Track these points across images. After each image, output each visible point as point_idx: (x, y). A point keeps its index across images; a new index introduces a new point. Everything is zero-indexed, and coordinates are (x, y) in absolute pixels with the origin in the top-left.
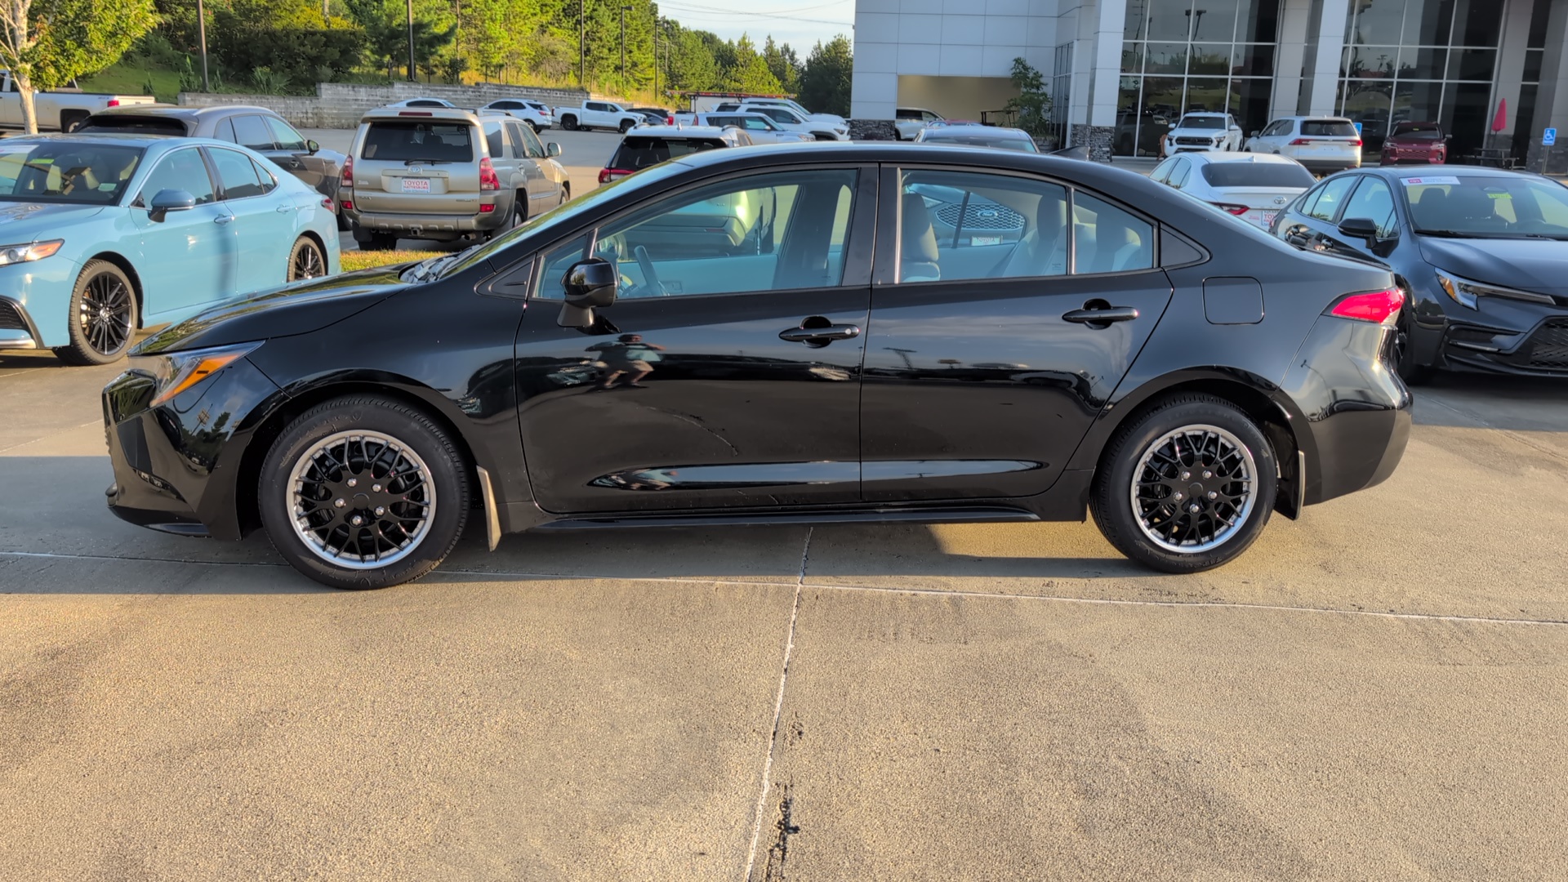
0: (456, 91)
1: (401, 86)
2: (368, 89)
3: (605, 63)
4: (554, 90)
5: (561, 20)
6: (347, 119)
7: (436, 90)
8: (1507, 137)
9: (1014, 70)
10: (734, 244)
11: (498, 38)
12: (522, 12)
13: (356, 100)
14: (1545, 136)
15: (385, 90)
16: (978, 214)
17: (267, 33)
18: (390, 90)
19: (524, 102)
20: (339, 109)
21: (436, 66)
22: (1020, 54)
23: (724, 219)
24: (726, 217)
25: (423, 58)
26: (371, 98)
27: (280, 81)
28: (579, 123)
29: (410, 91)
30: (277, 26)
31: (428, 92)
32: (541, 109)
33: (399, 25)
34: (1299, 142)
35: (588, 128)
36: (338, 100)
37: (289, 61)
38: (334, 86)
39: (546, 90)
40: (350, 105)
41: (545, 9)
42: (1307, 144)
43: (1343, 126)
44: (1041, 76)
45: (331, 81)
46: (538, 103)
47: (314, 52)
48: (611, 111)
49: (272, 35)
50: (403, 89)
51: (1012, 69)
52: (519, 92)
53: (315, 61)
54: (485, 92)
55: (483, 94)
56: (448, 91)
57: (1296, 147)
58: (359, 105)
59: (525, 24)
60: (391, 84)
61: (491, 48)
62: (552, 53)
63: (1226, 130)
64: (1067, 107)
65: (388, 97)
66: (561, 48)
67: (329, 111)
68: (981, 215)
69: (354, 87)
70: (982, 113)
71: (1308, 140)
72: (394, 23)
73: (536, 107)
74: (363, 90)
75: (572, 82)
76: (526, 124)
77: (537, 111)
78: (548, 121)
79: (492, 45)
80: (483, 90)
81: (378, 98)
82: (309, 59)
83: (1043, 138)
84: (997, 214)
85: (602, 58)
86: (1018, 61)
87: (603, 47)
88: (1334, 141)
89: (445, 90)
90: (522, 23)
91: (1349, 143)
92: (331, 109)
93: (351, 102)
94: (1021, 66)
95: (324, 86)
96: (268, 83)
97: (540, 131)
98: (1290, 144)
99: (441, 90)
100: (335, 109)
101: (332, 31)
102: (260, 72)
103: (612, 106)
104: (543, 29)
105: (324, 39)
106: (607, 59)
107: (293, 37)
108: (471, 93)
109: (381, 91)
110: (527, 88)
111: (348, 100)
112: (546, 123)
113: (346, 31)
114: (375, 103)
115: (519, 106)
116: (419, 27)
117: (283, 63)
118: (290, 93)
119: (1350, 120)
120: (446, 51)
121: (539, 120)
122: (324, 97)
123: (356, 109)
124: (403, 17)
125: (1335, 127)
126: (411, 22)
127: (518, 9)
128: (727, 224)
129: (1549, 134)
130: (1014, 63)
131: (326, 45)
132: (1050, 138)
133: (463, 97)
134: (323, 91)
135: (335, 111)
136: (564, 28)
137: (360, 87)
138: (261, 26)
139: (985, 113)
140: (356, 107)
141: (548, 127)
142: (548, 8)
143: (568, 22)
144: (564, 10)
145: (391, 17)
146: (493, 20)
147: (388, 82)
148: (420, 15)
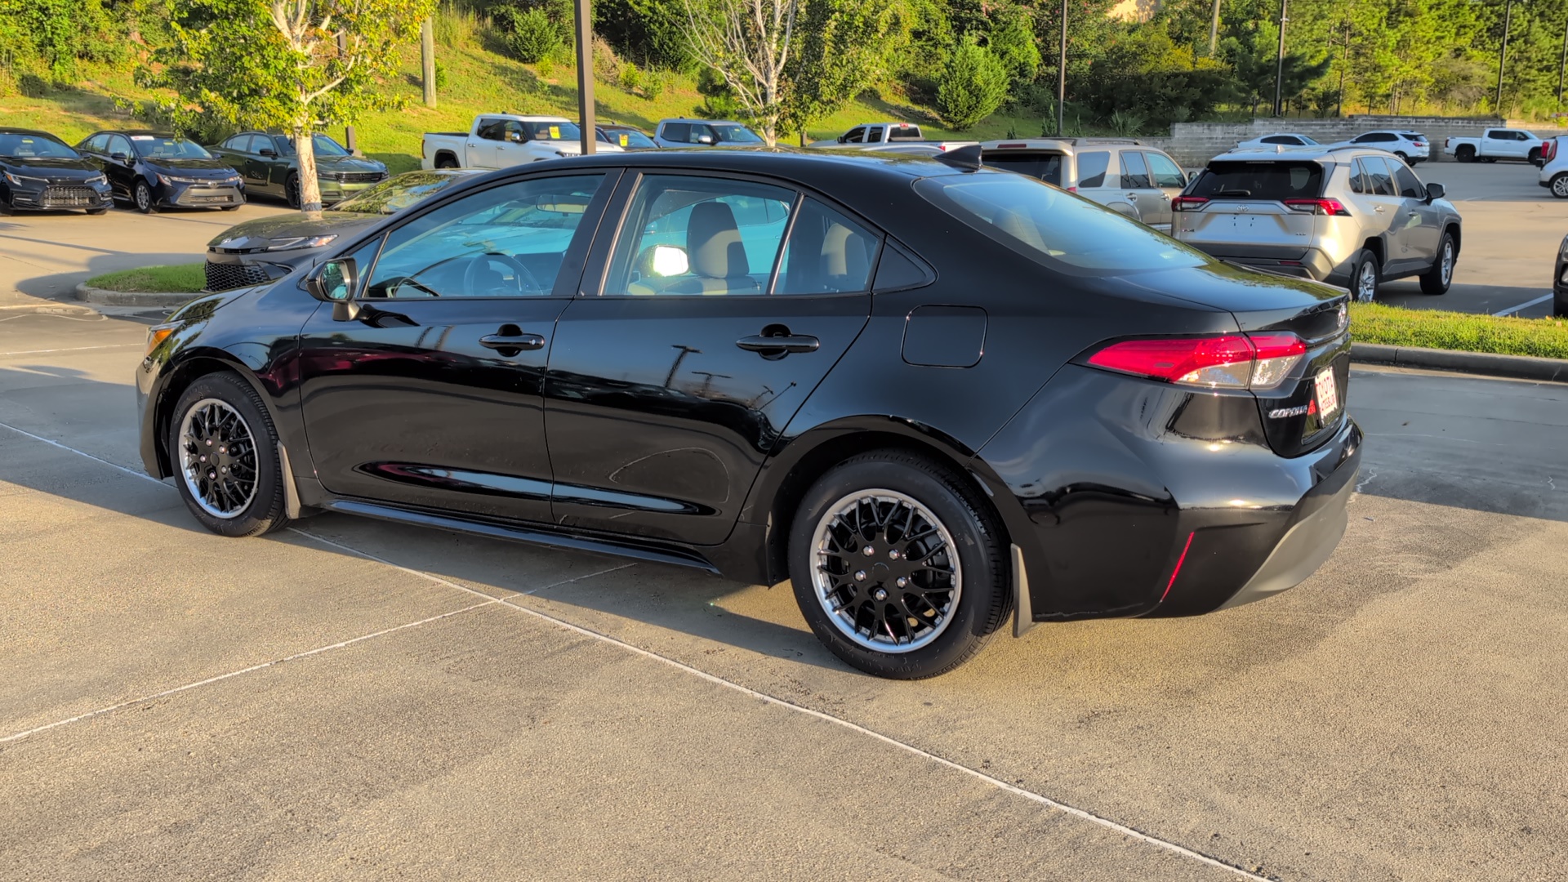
0: (1325, 125)
1: (1262, 122)
2: (1225, 127)
3: (1531, 86)
4: (1454, 119)
5: (1484, 41)
6: (1198, 158)
7: (1301, 125)
11: (1387, 66)
12: (1424, 37)
13: (1210, 138)
15: (1244, 127)
17: (1133, 77)
18: (1249, 127)
19: (1397, 133)
20: (1192, 148)
21: (1310, 100)
24: (1306, 248)
25: (1290, 91)
26: (1227, 136)
27: (1135, 123)
28: (1477, 154)
29: (1271, 127)
30: (1143, 70)
31: (1292, 127)
32: (1417, 140)
33: (1269, 61)
35: (1491, 160)
36: (1191, 139)
37: (1150, 103)
38: (1189, 125)
39: (1443, 119)
40: (1204, 144)
41: (1462, 31)
45: (1187, 121)
46: (1415, 133)
47: (1174, 94)
48: (1520, 139)
49: (1138, 79)
50: (1264, 125)
52: (1405, 123)
53: (1175, 102)
54: (1359, 125)
55: (1356, 126)
56: (1315, 125)
58: (1213, 143)
59: (1428, 49)
60: (1251, 121)
61: (1378, 77)
62: (1465, 78)
65: (1245, 134)
66: (1477, 71)
67: (1181, 151)
69: (1209, 126)
72: (1264, 59)
73: (1409, 137)
74: (1219, 128)
75: (1484, 109)
76: (1397, 157)
77: (1411, 143)
78: (1423, 152)
79: (1379, 74)
80: (1357, 123)
81: (1234, 136)
82: (1170, 100)
85: (1528, 81)
87: (1531, 67)
89: (1312, 125)
90: (1424, 48)
92: (1183, 148)
93: (1205, 141)
95: (1178, 126)
96: (1124, 125)
97: (1414, 164)
99: (1307, 125)
100: (1187, 147)
101: (1197, 72)
102: (1117, 117)
103: (1521, 133)
104: (1458, 52)
105: (1186, 80)
106: (1534, 81)
107: (1156, 80)
108: (1341, 126)
109: (1239, 129)
110: (1416, 118)
111: (1202, 139)
112: (1421, 155)
113: (1213, 70)
114: (1230, 141)
115: (1392, 138)
116: (1291, 60)
117: (1143, 106)
118: (1143, 134)
120: (1319, 85)
121: (1412, 150)
122: (1176, 136)
123: (1209, 148)
124: (1274, 52)
126: (1281, 57)
127: (1421, 34)
131: (1188, 85)
133: (1332, 130)
134: (1176, 130)
135: (1186, 150)
136: (1489, 49)
137: (1217, 125)
138: (1128, 71)
140: (1210, 145)
141: (1423, 160)
142: (1467, 30)
143: (1493, 43)
144: (1489, 30)
145: (1261, 53)
146: (1385, 47)
147: (1249, 119)
148: (1293, 49)
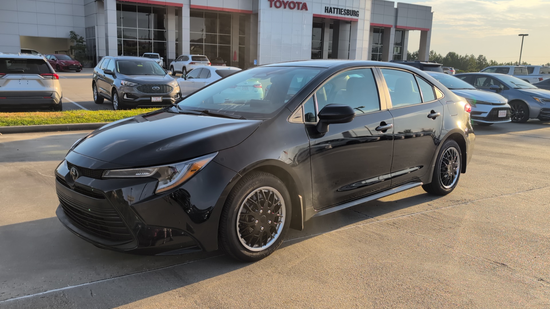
8: (237, 62)
9: (71, 36)
10: (57, 103)
14: (254, 62)
16: (153, 88)
22: (72, 30)
23: (52, 93)
24: (52, 91)
34: (192, 63)
42: (195, 64)
43: (204, 58)
44: (83, 38)
51: (70, 35)
57: (191, 65)
63: (159, 59)
64: (95, 50)
68: (154, 88)
70: (56, 52)
71: (195, 63)
83: (87, 61)
84: (159, 88)
86: (71, 32)
88: (203, 63)
91: (207, 64)
94: (73, 34)
98: (189, 64)
119: (206, 56)
125: (201, 58)
128: (53, 95)
129: (255, 62)
130: (70, 33)
132: (90, 61)
139: (57, 52)
